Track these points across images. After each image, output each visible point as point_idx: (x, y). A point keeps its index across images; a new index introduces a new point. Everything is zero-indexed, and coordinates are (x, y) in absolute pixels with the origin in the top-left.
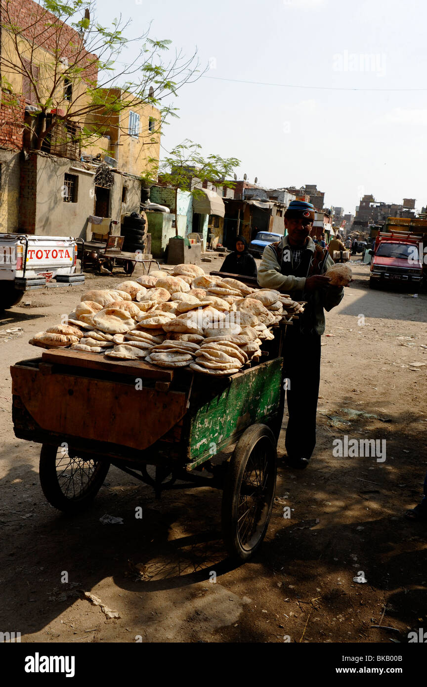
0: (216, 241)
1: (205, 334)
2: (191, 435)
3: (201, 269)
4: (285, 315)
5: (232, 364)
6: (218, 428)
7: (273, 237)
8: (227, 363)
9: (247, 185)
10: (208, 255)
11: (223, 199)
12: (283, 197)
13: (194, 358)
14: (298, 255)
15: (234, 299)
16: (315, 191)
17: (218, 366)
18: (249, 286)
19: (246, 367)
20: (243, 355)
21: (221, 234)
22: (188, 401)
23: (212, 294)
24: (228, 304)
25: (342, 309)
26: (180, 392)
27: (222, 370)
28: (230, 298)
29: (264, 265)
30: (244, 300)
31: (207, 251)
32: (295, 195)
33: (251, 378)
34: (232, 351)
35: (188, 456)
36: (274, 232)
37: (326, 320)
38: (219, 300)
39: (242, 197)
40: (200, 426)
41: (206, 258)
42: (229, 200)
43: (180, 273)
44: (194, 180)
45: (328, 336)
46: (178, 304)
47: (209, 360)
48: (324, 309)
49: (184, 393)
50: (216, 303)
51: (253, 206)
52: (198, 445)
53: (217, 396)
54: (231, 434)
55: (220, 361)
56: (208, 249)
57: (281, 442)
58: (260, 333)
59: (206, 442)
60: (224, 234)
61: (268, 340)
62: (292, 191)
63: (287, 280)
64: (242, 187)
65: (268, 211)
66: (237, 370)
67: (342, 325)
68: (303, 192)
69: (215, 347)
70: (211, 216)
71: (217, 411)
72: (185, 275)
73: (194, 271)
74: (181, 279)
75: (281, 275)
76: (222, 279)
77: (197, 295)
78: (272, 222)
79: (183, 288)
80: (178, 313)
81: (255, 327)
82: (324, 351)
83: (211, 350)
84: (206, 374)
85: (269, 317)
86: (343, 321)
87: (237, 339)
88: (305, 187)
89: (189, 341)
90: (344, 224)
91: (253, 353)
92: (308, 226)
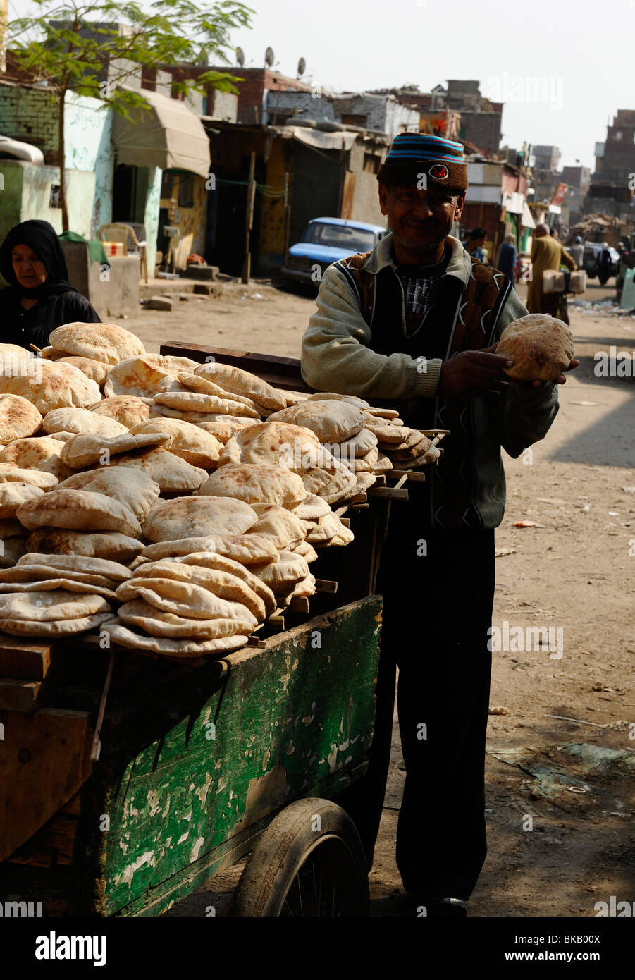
0: (184, 248)
1: (146, 532)
2: (105, 842)
3: (134, 338)
4: (387, 472)
5: (227, 621)
6: (188, 818)
7: (356, 235)
8: (214, 617)
9: (275, 81)
10: (162, 291)
11: (203, 122)
12: (383, 117)
13: (113, 605)
14: (420, 292)
15: (234, 425)
16: (475, 97)
17: (188, 630)
18: (275, 386)
19: (270, 628)
20: (260, 593)
21: (198, 226)
22: (96, 740)
23: (166, 412)
24: (214, 440)
25: (560, 445)
26: (71, 712)
27: (199, 639)
28: (223, 423)
29: (322, 324)
30: (262, 428)
31: (157, 277)
32: (416, 110)
33: (288, 662)
34: (226, 581)
35: (98, 906)
36: (357, 220)
37: (510, 484)
38: (189, 430)
39: (260, 116)
40: (134, 812)
41: (155, 298)
42: (223, 125)
43: (71, 350)
44: (116, 66)
45: (520, 526)
46: (63, 444)
47: (160, 612)
48: (503, 452)
49: (84, 715)
50: (179, 438)
51: (295, 142)
52: (129, 872)
53: (186, 720)
54: (229, 835)
55: (192, 615)
56: (162, 270)
57: (385, 849)
58: (311, 525)
59: (153, 863)
60: (208, 227)
61: (336, 547)
62: (407, 97)
63: (388, 369)
64: (261, 85)
65: (339, 158)
66: (244, 639)
67: (560, 493)
68: (440, 101)
69: (176, 571)
70: (170, 174)
71: (187, 765)
72: (86, 355)
73: (113, 342)
74: (73, 368)
75: (371, 353)
76: (196, 364)
77: (121, 416)
78: (351, 189)
79: (79, 395)
80: (64, 469)
81: (296, 509)
82: (505, 572)
83: (166, 580)
84: (150, 652)
85: (337, 478)
86: (561, 482)
87: (243, 545)
88: (446, 86)
89: (98, 554)
90: (560, 195)
91: (291, 585)
92: (446, 205)
